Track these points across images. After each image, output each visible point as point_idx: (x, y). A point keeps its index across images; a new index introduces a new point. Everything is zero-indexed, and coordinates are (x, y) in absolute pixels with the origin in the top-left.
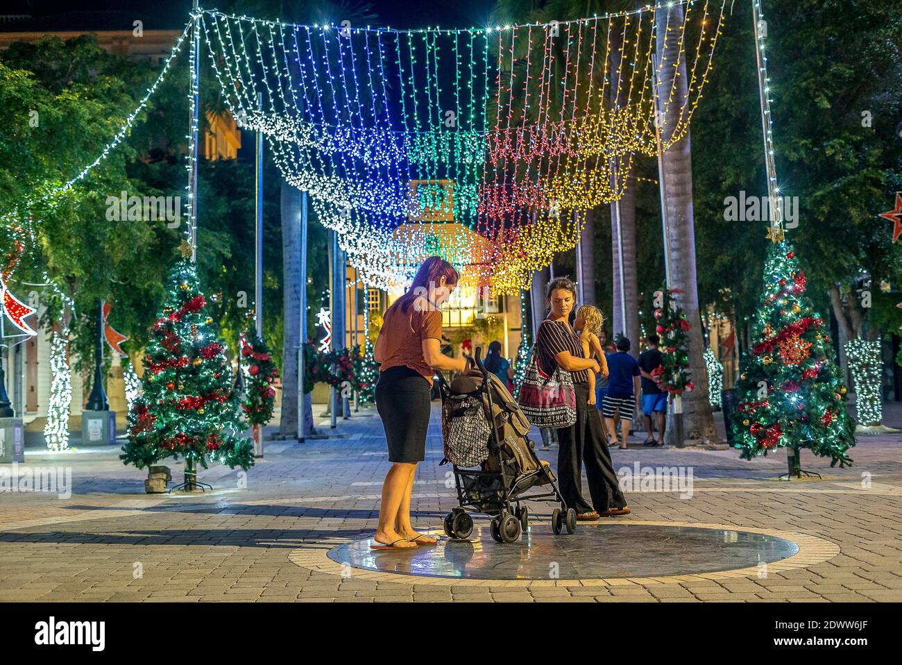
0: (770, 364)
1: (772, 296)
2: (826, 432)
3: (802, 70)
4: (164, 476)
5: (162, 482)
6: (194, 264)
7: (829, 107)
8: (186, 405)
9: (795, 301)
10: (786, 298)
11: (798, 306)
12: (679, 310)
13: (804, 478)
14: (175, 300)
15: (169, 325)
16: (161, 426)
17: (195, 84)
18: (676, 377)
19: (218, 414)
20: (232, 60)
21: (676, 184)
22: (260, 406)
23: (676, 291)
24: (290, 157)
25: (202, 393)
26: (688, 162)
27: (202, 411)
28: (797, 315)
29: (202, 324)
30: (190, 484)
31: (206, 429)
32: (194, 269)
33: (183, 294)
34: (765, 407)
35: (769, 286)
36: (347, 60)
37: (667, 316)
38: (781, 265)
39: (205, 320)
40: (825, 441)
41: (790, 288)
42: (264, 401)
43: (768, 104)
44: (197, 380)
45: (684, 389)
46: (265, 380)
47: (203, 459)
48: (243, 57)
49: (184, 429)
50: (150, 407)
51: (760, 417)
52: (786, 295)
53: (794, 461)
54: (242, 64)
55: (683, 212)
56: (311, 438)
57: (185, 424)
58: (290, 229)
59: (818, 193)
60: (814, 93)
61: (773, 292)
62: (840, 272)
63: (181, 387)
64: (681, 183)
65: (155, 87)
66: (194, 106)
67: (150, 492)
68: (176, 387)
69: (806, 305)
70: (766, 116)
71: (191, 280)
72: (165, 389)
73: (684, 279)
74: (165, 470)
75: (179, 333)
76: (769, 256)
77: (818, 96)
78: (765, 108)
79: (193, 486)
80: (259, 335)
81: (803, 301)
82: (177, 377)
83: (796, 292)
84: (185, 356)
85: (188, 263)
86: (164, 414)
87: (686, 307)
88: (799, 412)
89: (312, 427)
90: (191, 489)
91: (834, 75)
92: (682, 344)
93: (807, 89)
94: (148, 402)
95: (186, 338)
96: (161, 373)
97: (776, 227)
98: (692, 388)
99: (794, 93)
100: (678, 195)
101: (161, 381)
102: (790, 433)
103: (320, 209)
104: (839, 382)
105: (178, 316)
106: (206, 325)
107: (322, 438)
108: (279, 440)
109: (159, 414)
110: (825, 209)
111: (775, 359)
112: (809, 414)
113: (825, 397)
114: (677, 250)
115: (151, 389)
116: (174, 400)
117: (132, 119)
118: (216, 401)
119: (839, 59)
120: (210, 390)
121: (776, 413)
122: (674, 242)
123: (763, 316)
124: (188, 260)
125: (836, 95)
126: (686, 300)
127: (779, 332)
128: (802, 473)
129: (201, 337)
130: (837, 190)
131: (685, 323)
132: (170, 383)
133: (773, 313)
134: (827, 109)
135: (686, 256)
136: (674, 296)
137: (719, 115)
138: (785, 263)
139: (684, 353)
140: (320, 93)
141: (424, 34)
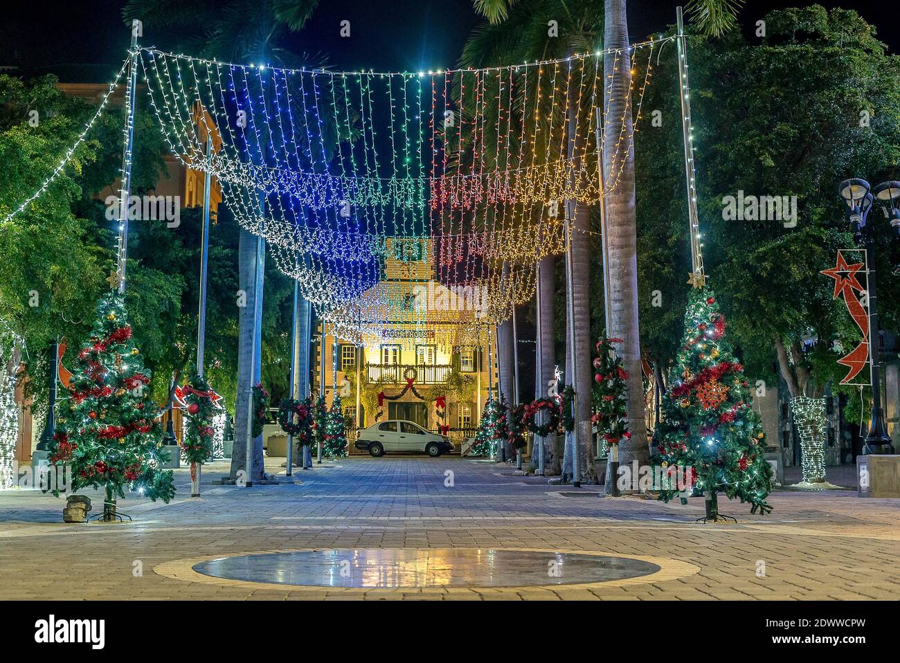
0: (687, 407)
1: (691, 340)
2: (741, 477)
3: (748, 129)
4: (84, 506)
5: (80, 511)
6: (122, 295)
7: (773, 164)
8: (107, 434)
9: (713, 346)
10: (705, 342)
11: (717, 351)
12: (619, 360)
13: (720, 521)
14: (102, 331)
15: (94, 354)
16: (81, 454)
17: (130, 119)
18: (613, 426)
19: (139, 444)
20: (171, 98)
21: (620, 236)
22: (198, 445)
23: (615, 341)
24: (240, 200)
25: (123, 422)
26: (633, 214)
27: (122, 441)
28: (716, 359)
29: (127, 355)
30: (109, 514)
31: (126, 459)
32: (122, 300)
33: (110, 325)
34: (682, 450)
35: (689, 330)
36: (283, 101)
37: (606, 365)
38: (701, 310)
39: (131, 351)
40: (739, 485)
41: (710, 333)
42: (202, 439)
43: (692, 153)
44: (119, 410)
45: (622, 438)
46: (204, 419)
47: (120, 489)
48: (181, 95)
49: (103, 457)
50: (71, 435)
51: (678, 459)
52: (705, 339)
53: (711, 505)
54: (180, 102)
55: (627, 264)
56: (260, 483)
57: (105, 453)
58: (247, 275)
59: (761, 249)
60: (759, 150)
61: (693, 337)
62: (783, 327)
63: (103, 417)
64: (624, 235)
65: (93, 122)
66: (128, 140)
67: (69, 521)
68: (98, 416)
69: (726, 350)
70: (690, 164)
71: (119, 311)
72: (86, 418)
73: (627, 330)
74: (85, 500)
75: (103, 363)
76: (690, 301)
77: (762, 154)
78: (689, 156)
79: (112, 516)
80: (200, 373)
81: (722, 346)
82: (99, 406)
83: (716, 338)
84: (108, 386)
85: (116, 294)
86: (84, 443)
87: (627, 358)
88: (715, 455)
89: (262, 472)
90: (109, 519)
91: (779, 134)
92: (620, 393)
93: (751, 148)
94: (69, 431)
95: (110, 368)
96: (83, 402)
97: (698, 273)
98: (629, 437)
99: (739, 150)
100: (621, 247)
101: (82, 410)
102: (705, 476)
103: (277, 256)
104: (755, 427)
105: (105, 345)
106: (131, 356)
107: (272, 483)
108: (229, 484)
109: (79, 442)
110: (767, 265)
111: (692, 403)
112: (724, 458)
113: (743, 442)
114: (620, 301)
115: (74, 418)
116: (96, 429)
117: (70, 153)
118: (137, 432)
119: (784, 119)
120: (131, 421)
121: (693, 456)
122: (617, 293)
123: (682, 359)
124: (116, 291)
125: (781, 154)
126: (627, 351)
127: (697, 376)
128: (719, 517)
129: (125, 367)
130: (779, 247)
131: (623, 373)
132: (92, 412)
133: (692, 356)
134: (771, 167)
135: (629, 306)
136: (612, 345)
137: (669, 172)
138: (704, 308)
139: (623, 402)
140: (258, 133)
141: (358, 77)
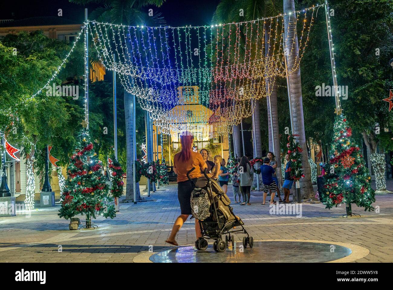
0: (337, 167)
1: (337, 138)
2: (362, 197)
3: (348, 38)
4: (77, 222)
5: (76, 225)
6: (88, 130)
7: (360, 53)
8: (86, 191)
9: (347, 140)
10: (344, 139)
11: (349, 142)
12: (297, 143)
13: (353, 217)
14: (80, 146)
15: (78, 157)
16: (76, 201)
17: (87, 53)
18: (297, 172)
19: (100, 195)
20: (102, 42)
21: (295, 89)
22: (117, 190)
23: (296, 135)
24: (128, 81)
25: (93, 186)
26: (300, 79)
27: (93, 194)
28: (348, 146)
29: (92, 156)
30: (88, 225)
31: (95, 201)
32: (88, 132)
33: (84, 144)
34: (335, 186)
35: (336, 134)
36: (152, 40)
37: (292, 146)
38: (341, 124)
39: (93, 154)
40: (362, 200)
41: (345, 134)
42: (119, 187)
43: (333, 55)
44: (90, 180)
45: (301, 177)
46: (119, 178)
47: (94, 215)
48: (107, 40)
49: (85, 202)
50: (71, 193)
51: (334, 190)
52: (343, 137)
53: (349, 209)
54: (107, 43)
55: (298, 101)
56: (139, 202)
57: (86, 200)
58: (128, 111)
59: (356, 91)
60: (353, 47)
61: (338, 136)
62: (366, 124)
63: (84, 184)
64: (296, 88)
65: (69, 54)
66: (86, 62)
67: (71, 229)
68: (82, 184)
70: (333, 61)
71: (87, 137)
72: (77, 185)
73: (299, 130)
74: (78, 220)
75: (82, 160)
76: (336, 121)
77: (355, 49)
78: (332, 57)
79: (90, 226)
80: (116, 158)
81: (351, 140)
82: (82, 179)
83: (348, 136)
84: (85, 170)
85: (85, 130)
86: (76, 195)
87: (300, 142)
88: (350, 188)
89: (140, 197)
90: (89, 228)
91: (362, 40)
92: (299, 158)
93: (350, 46)
94: (69, 191)
95: (85, 163)
96: (75, 178)
97: (338, 108)
98: (304, 177)
99: (344, 48)
100: (295, 93)
101: (75, 182)
102: (347, 197)
103: (140, 102)
104: (367, 174)
105: (82, 153)
106: (94, 156)
107: (144, 201)
108: (126, 203)
109: (74, 196)
110: (359, 98)
111: (339, 165)
112: (355, 189)
113: (362, 181)
114: (296, 117)
115: (71, 185)
116: (81, 189)
117: (59, 68)
118: (99, 189)
119: (363, 33)
120: (96, 185)
121: (341, 189)
122: (294, 114)
123: (333, 147)
124: (85, 129)
125: (363, 48)
126: (300, 139)
127: (341, 154)
128: (352, 214)
129: (92, 162)
130: (364, 89)
131: (300, 149)
132: (79, 182)
133: (338, 145)
134: (359, 54)
135: (300, 119)
136: (295, 137)
137: (313, 58)
138: (342, 124)
139: (300, 162)
140: (140, 55)
141: (184, 29)
